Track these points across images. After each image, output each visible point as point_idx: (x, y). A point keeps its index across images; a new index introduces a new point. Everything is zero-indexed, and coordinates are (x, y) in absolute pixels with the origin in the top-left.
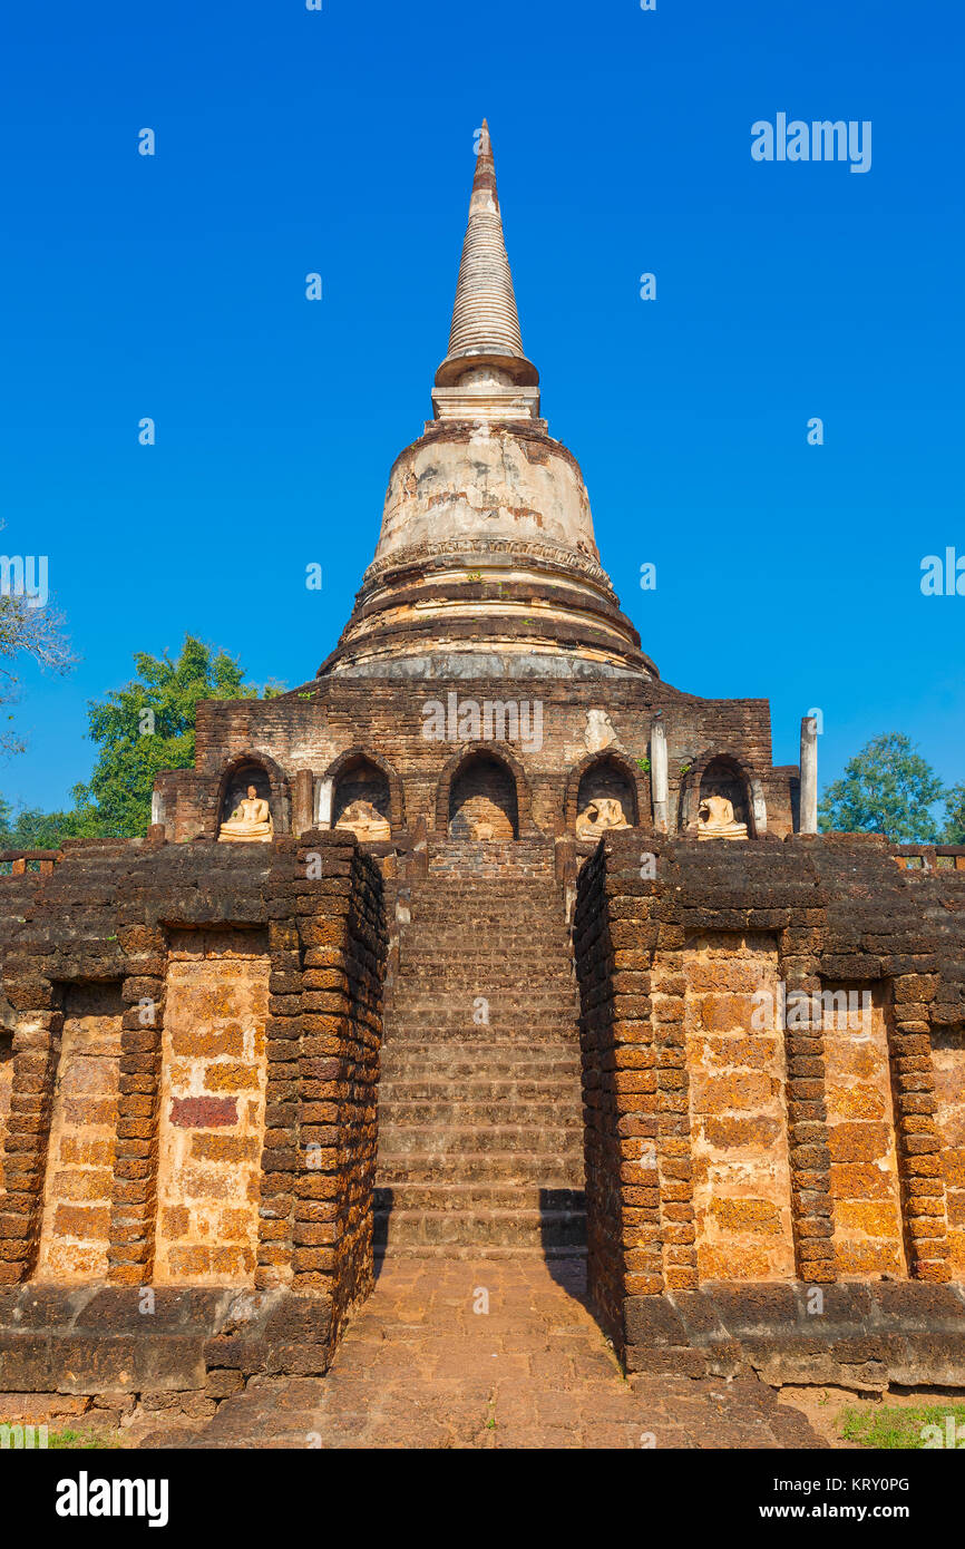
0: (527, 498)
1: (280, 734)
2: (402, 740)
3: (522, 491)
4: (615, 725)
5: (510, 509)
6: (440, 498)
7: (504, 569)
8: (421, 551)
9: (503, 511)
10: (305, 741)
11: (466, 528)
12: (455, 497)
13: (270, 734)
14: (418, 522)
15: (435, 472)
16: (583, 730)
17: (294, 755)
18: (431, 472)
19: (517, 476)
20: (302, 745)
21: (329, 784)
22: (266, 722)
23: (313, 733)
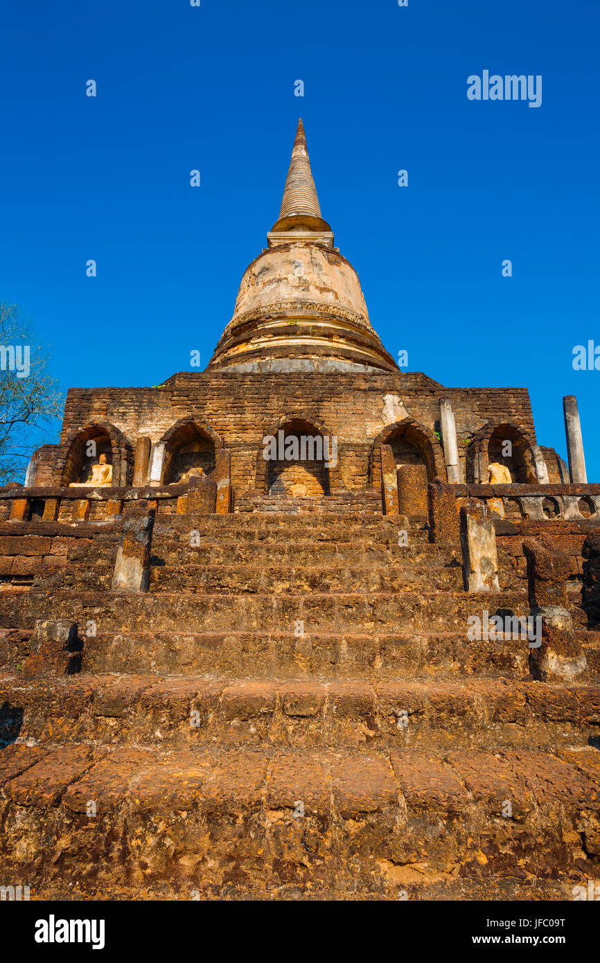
0: (328, 283)
1: (132, 414)
2: (231, 418)
3: (325, 278)
4: (407, 406)
5: (317, 287)
6: (270, 282)
7: (313, 319)
8: (257, 311)
9: (312, 288)
10: (151, 419)
11: (287, 297)
12: (279, 280)
13: (124, 414)
14: (255, 297)
15: (267, 269)
16: (381, 411)
17: (142, 430)
18: (265, 270)
19: (321, 269)
20: (149, 423)
21: (162, 447)
22: (122, 404)
23: (158, 412)
